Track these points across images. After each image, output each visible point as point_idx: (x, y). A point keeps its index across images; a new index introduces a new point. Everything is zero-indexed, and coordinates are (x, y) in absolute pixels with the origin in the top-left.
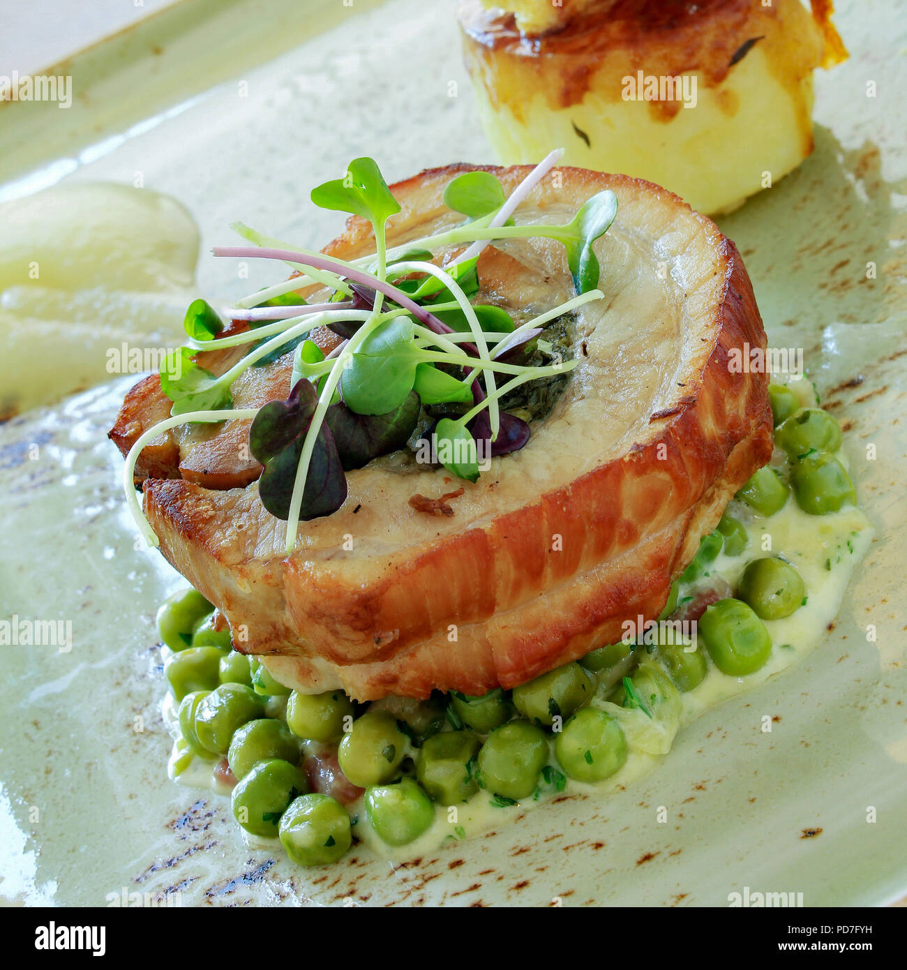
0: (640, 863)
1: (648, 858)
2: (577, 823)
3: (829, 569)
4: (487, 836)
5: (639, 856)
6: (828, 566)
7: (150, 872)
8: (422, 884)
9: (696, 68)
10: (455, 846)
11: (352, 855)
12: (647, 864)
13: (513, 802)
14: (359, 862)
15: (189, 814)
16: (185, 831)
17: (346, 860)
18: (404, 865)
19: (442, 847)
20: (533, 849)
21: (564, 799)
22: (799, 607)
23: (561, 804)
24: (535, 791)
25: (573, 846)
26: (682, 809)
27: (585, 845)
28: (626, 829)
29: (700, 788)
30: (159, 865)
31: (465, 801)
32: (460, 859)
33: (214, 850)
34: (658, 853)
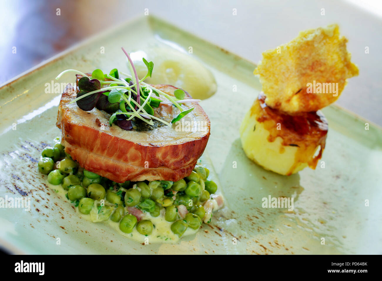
0: (61, 227)
1: (63, 228)
2: (67, 212)
3: (157, 237)
4: (58, 197)
5: (63, 226)
6: (158, 237)
7: (28, 143)
8: (41, 189)
9: (283, 138)
10: (54, 192)
11: (44, 175)
12: (61, 228)
13: (68, 198)
14: (43, 177)
15: (46, 145)
16: (41, 145)
17: (43, 175)
18: (45, 185)
19: (52, 190)
20: (58, 206)
21: (74, 208)
22: (144, 235)
23: (72, 208)
24: (73, 201)
25: (61, 213)
26: (79, 231)
27: (62, 215)
28: (69, 222)
29: (86, 232)
30: (31, 144)
31: (64, 189)
32: (50, 194)
33: (38, 152)
34: (65, 230)
